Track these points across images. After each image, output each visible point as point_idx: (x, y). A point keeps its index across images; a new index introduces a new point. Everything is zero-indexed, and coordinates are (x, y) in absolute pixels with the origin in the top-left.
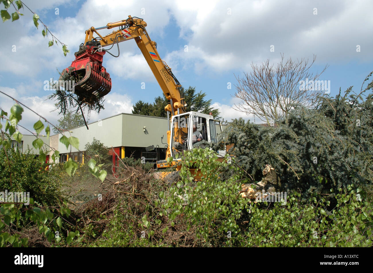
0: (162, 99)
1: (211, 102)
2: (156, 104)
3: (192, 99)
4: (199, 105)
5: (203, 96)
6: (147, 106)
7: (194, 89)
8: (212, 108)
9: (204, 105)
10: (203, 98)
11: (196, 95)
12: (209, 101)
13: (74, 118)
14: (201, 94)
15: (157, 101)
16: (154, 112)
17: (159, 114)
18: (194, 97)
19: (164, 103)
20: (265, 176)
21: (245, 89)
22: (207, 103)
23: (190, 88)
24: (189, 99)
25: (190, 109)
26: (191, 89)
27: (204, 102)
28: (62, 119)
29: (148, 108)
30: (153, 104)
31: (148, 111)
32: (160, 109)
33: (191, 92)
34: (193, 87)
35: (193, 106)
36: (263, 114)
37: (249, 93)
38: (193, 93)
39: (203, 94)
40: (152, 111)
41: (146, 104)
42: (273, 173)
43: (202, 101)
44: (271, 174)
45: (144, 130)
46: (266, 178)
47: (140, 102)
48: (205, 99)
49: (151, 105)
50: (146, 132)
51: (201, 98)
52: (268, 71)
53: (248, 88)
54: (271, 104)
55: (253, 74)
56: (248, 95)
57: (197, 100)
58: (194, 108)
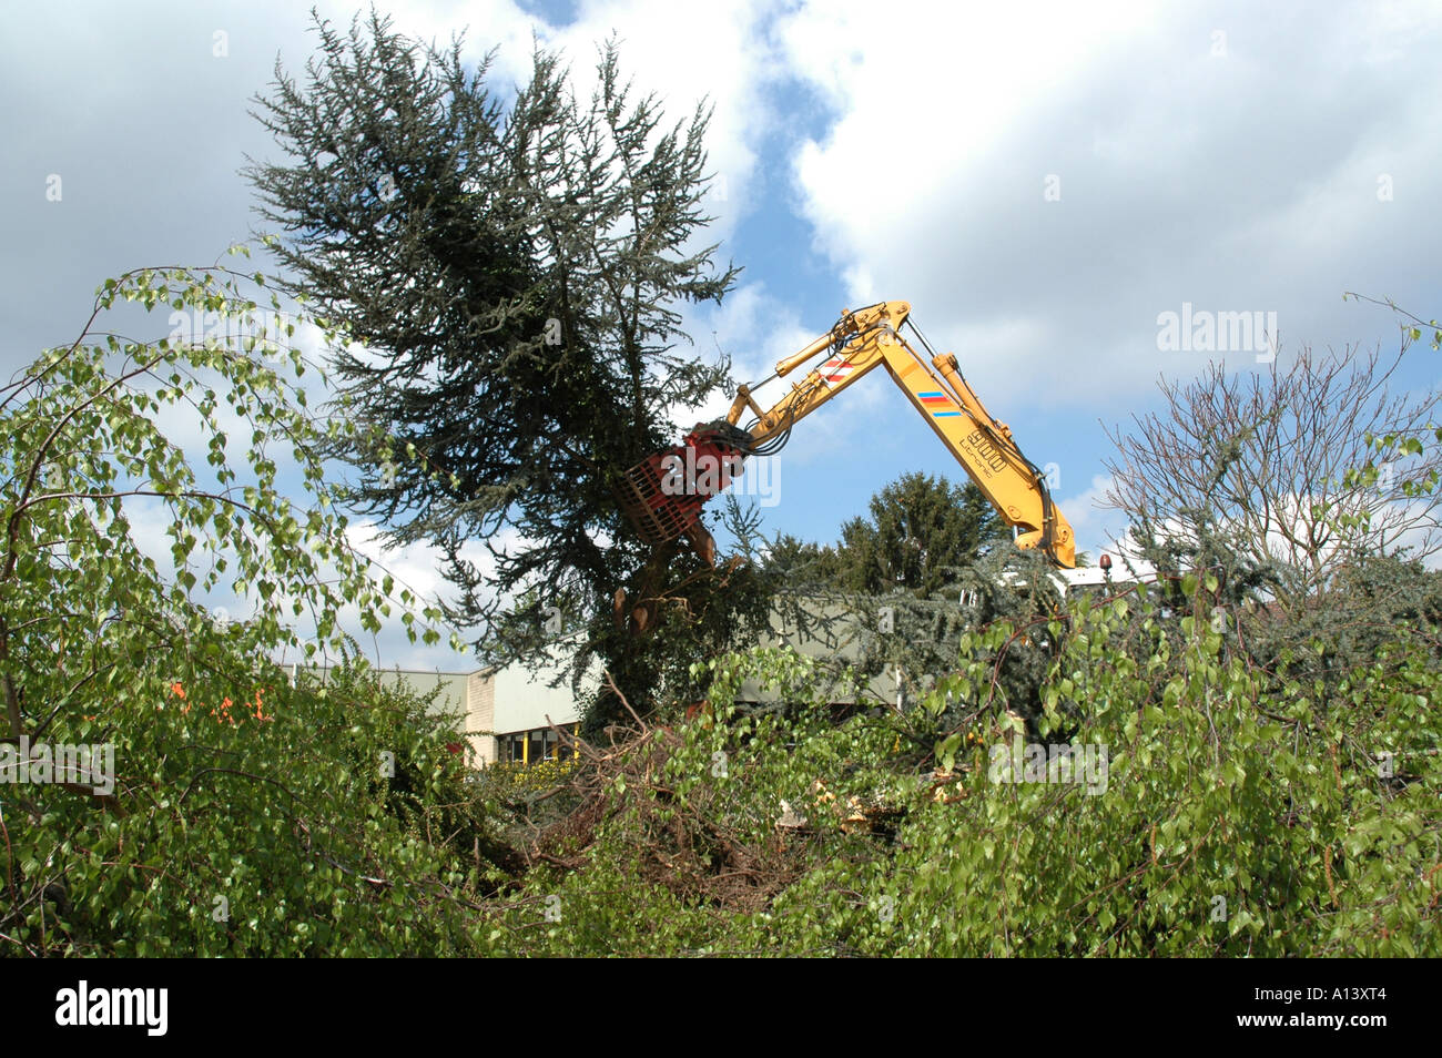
2: (845, 547)
3: (984, 521)
15: (848, 535)
16: (838, 576)
29: (816, 564)
32: (860, 563)
47: (789, 541)
49: (828, 553)
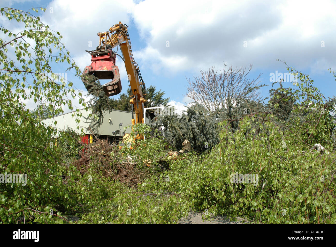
0: (127, 95)
1: (169, 99)
2: (120, 100)
3: (153, 97)
4: (159, 102)
5: (162, 94)
6: (113, 101)
7: (155, 88)
8: (170, 105)
9: (163, 102)
10: (162, 96)
11: (156, 93)
12: (167, 99)
13: (47, 110)
14: (161, 93)
16: (118, 107)
17: (123, 109)
18: (155, 95)
19: (127, 99)
20: (184, 146)
21: (195, 90)
22: (165, 100)
23: (151, 86)
24: (149, 96)
25: (151, 105)
26: (152, 88)
27: (163, 100)
28: (36, 110)
29: (113, 103)
30: (118, 100)
31: (114, 106)
32: (124, 104)
33: (152, 90)
34: (153, 86)
35: (153, 103)
36: (209, 110)
37: (198, 94)
38: (153, 91)
39: (162, 93)
40: (117, 106)
41: (112, 99)
42: (189, 144)
43: (161, 98)
44: (187, 145)
45: (110, 121)
46: (184, 148)
48: (164, 97)
49: (116, 101)
50: (111, 123)
51: (160, 96)
52: (213, 75)
53: (197, 90)
54: (216, 104)
55: (201, 78)
56: (196, 95)
57: (157, 98)
58: (154, 105)
